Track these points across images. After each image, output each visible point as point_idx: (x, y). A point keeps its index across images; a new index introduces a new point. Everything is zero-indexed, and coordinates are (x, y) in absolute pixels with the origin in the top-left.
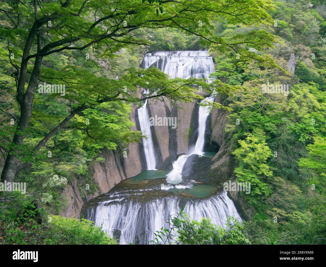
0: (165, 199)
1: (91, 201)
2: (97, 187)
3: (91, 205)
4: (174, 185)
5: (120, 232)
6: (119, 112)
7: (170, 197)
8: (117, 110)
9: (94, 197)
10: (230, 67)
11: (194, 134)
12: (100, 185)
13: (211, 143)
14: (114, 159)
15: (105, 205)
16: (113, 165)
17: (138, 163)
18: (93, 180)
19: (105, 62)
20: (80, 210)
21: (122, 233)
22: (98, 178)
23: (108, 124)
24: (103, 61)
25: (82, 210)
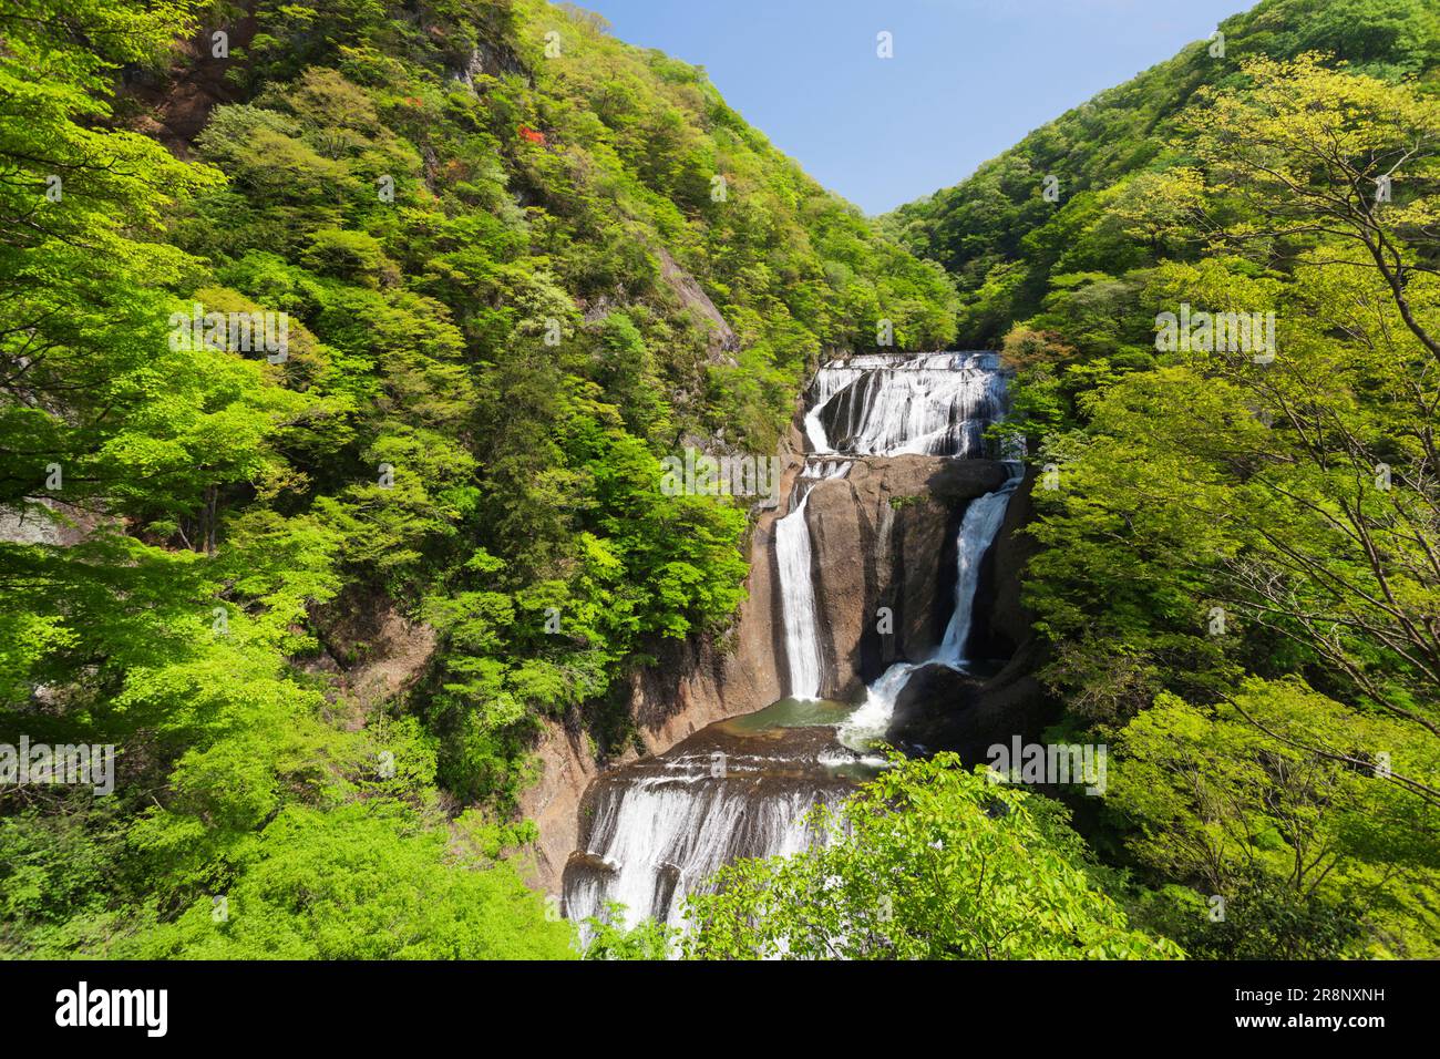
0: (819, 793)
2: (635, 735)
3: (611, 784)
4: (857, 755)
5: (677, 874)
6: (704, 532)
7: (835, 791)
8: (698, 528)
10: (1050, 407)
13: (992, 634)
15: (649, 788)
17: (767, 676)
18: (625, 713)
19: (688, 392)
20: (581, 796)
21: (682, 878)
23: (669, 566)
24: (682, 388)
25: (585, 794)
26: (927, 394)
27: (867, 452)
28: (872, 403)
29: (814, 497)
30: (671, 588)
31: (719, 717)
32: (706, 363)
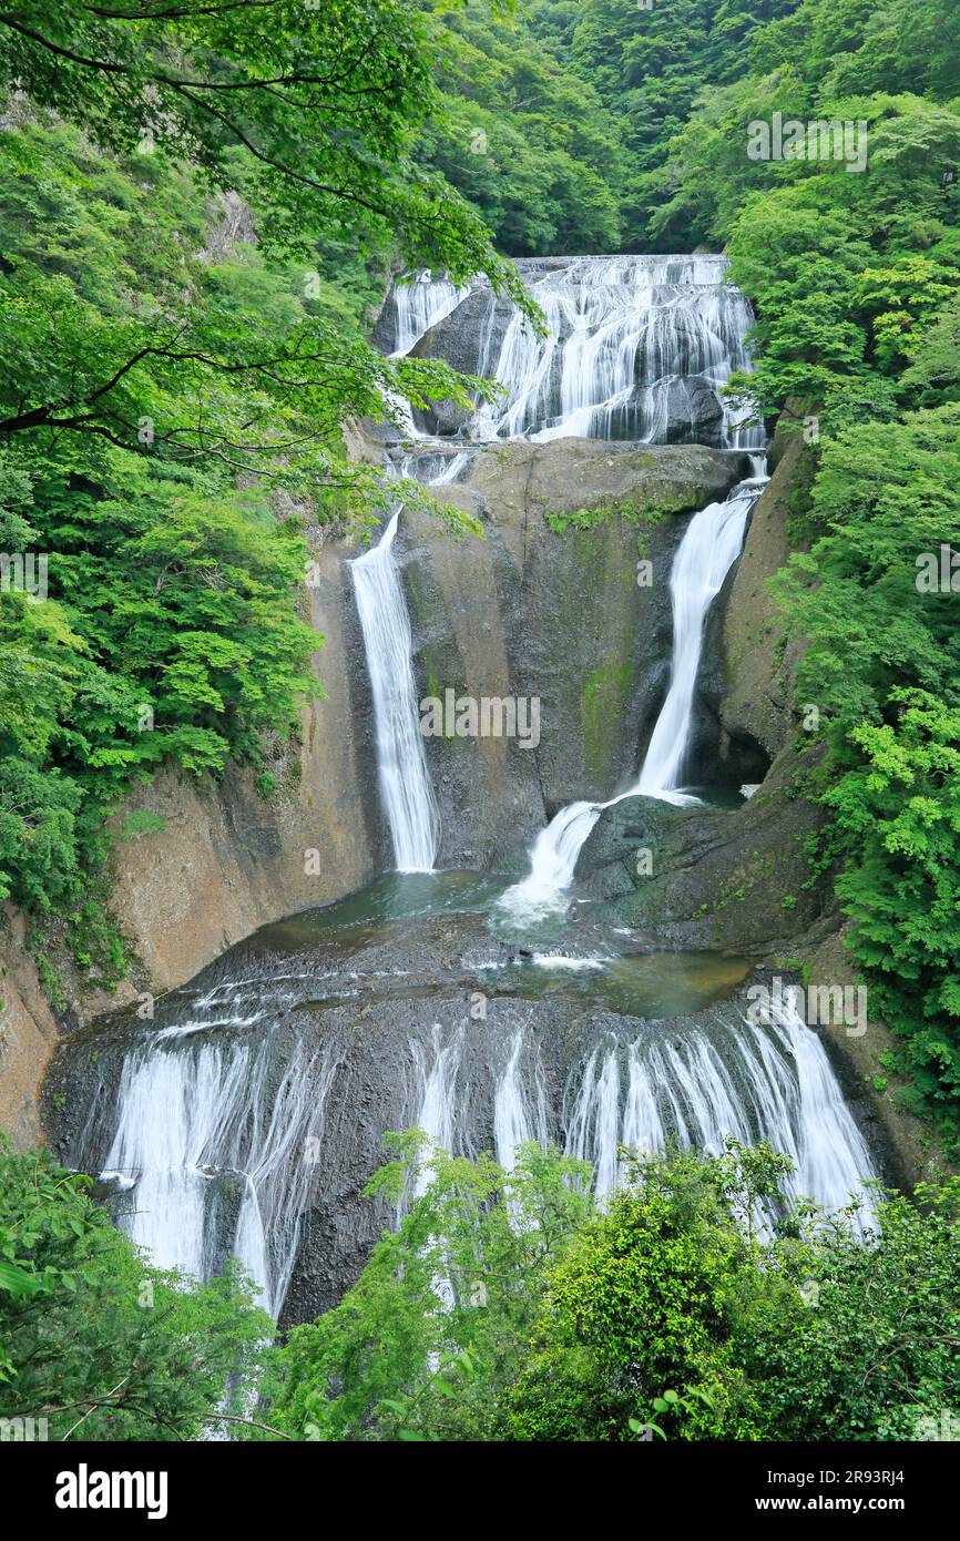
1: (99, 1024)
2: (131, 955)
3: (94, 1047)
6: (240, 575)
9: (114, 1004)
10: (832, 340)
11: (641, 693)
12: (146, 946)
13: (725, 739)
14: (222, 818)
15: (170, 1045)
16: (215, 844)
17: (347, 840)
18: (111, 918)
20: (41, 1071)
22: (137, 911)
23: (181, 638)
25: (48, 1068)
26: (592, 331)
27: (494, 437)
28: (496, 350)
29: (412, 518)
30: (192, 679)
31: (273, 915)
32: (201, 257)
